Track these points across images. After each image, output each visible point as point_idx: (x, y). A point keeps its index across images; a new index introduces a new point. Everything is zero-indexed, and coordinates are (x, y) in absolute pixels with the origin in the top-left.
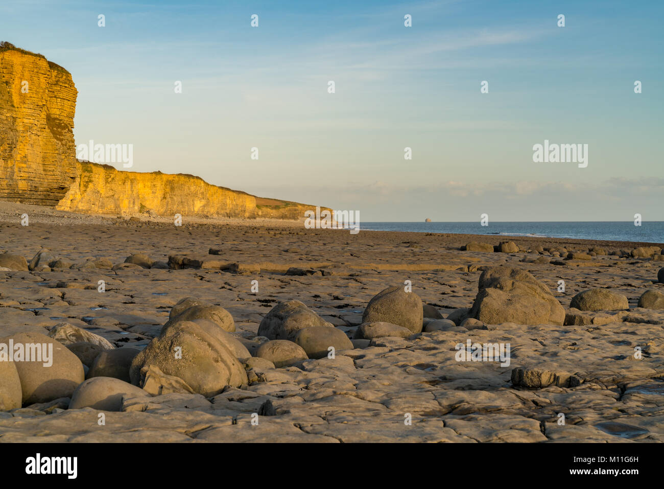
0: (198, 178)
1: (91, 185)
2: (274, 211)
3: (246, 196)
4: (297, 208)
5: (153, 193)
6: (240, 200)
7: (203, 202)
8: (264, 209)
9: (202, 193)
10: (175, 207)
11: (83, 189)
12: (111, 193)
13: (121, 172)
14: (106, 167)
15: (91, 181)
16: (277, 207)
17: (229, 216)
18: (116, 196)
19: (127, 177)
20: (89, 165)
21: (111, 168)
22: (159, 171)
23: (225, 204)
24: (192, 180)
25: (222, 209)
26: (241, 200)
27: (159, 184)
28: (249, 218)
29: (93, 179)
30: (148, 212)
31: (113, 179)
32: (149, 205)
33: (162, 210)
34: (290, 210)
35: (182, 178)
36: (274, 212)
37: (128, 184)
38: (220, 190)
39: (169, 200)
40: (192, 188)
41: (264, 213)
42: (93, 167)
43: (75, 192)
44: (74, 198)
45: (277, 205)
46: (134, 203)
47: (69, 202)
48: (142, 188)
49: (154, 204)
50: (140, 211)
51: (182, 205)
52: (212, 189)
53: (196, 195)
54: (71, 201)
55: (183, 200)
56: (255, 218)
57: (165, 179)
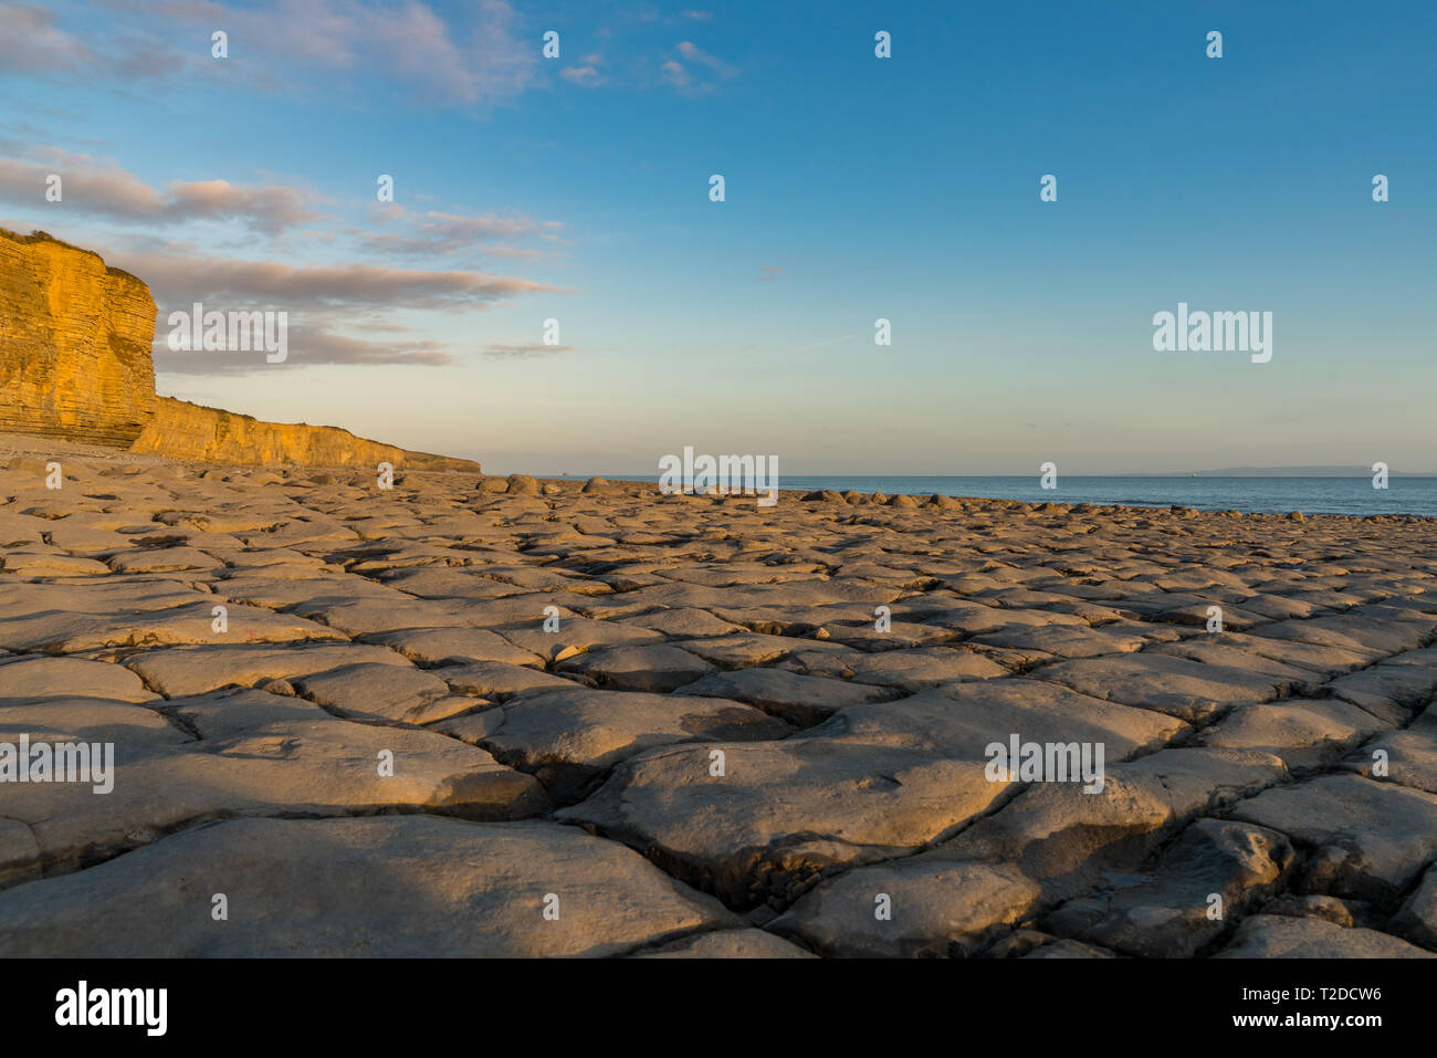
0: (344, 430)
1: (228, 435)
2: (422, 463)
3: (395, 449)
4: (444, 461)
5: (297, 444)
6: (387, 452)
7: (350, 454)
8: (413, 462)
9: (349, 445)
10: (320, 459)
11: (219, 438)
12: (251, 444)
13: (263, 423)
14: (247, 418)
15: (228, 431)
16: (425, 461)
18: (257, 447)
19: (270, 429)
20: (226, 415)
21: (251, 418)
22: (304, 423)
23: (372, 457)
24: (339, 432)
25: (370, 461)
27: (303, 436)
29: (231, 429)
30: (292, 463)
31: (254, 430)
32: (293, 456)
33: (307, 461)
34: (437, 463)
35: (328, 431)
36: (422, 465)
37: (271, 434)
38: (369, 443)
39: (314, 451)
40: (339, 440)
41: (412, 465)
42: (231, 417)
43: (211, 441)
44: (210, 447)
45: (425, 458)
46: (277, 454)
47: (204, 452)
48: (286, 440)
49: (299, 455)
50: (284, 462)
51: (329, 457)
52: (359, 441)
53: (342, 447)
54: (207, 451)
55: (329, 452)
56: (402, 470)
57: (310, 431)
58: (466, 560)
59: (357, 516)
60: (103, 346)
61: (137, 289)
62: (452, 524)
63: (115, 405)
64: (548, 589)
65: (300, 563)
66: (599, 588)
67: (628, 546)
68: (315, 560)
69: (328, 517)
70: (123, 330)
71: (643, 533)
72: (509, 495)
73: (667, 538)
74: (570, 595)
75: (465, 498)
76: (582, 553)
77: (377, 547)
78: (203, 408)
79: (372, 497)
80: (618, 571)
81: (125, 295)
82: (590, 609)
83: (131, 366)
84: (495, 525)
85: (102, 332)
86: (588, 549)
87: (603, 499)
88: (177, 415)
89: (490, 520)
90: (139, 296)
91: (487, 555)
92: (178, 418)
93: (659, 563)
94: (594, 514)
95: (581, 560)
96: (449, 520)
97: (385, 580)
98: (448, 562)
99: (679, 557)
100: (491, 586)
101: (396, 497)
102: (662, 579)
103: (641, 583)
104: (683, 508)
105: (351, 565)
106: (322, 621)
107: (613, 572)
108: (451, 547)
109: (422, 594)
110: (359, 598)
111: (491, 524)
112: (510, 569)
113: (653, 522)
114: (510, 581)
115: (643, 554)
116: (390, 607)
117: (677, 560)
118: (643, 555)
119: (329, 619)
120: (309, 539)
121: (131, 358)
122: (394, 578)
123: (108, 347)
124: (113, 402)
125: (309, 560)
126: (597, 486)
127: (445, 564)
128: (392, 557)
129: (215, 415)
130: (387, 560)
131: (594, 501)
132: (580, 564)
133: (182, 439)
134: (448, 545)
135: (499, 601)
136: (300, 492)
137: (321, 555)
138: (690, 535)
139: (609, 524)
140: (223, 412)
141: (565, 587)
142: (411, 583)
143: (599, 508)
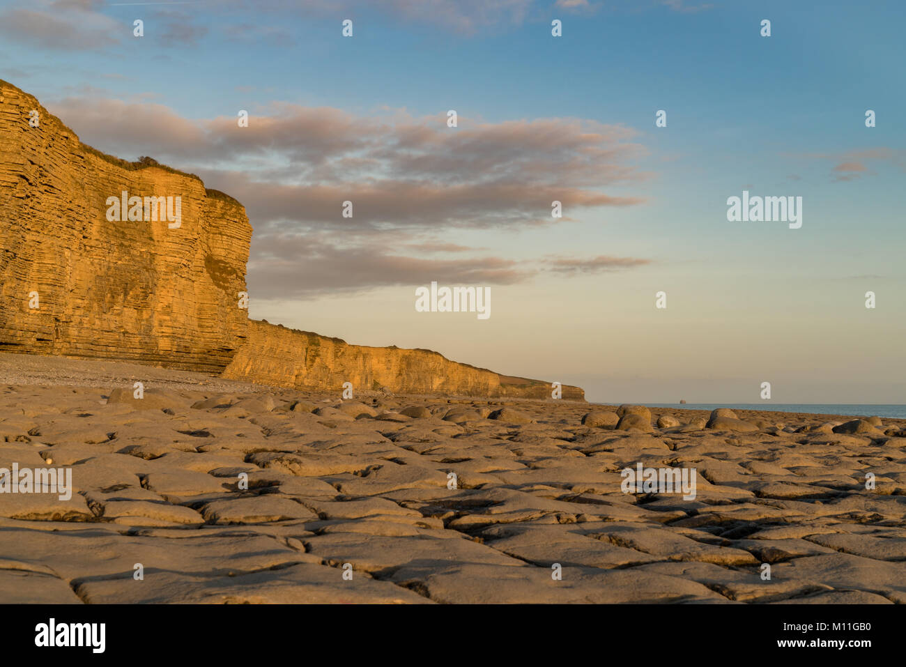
0: (436, 353)
1: (318, 360)
2: (520, 390)
3: (489, 373)
4: (544, 387)
5: (388, 369)
6: (482, 379)
7: (443, 380)
8: (509, 388)
9: (441, 370)
10: (412, 384)
11: (309, 363)
12: (340, 369)
13: (353, 346)
14: (337, 341)
15: (318, 355)
16: (523, 386)
17: (470, 394)
18: (346, 372)
19: (360, 352)
20: (316, 338)
21: (341, 341)
22: (395, 346)
23: (466, 382)
24: (430, 356)
25: (463, 387)
26: (483, 377)
27: (394, 360)
28: (492, 397)
29: (321, 353)
30: (381, 389)
31: (343, 353)
32: (383, 381)
33: (398, 388)
34: (537, 389)
35: (420, 354)
36: (519, 391)
37: (361, 359)
38: (461, 367)
39: (405, 376)
40: (431, 365)
41: (509, 392)
42: (321, 340)
43: (300, 367)
44: (300, 373)
45: (523, 383)
46: (366, 379)
47: (294, 378)
48: (376, 364)
49: (389, 380)
50: (373, 389)
51: (420, 382)
52: (452, 365)
53: (434, 371)
54: (296, 376)
55: (420, 377)
56: (498, 397)
57: (400, 354)
58: (578, 516)
59: (454, 457)
60: (200, 269)
61: (234, 210)
62: (559, 468)
63: (209, 330)
64: (677, 557)
65: (396, 516)
66: (740, 557)
67: (770, 501)
68: (413, 512)
69: (424, 458)
70: (219, 253)
71: (787, 483)
72: (622, 432)
73: (817, 490)
74: (705, 566)
75: (571, 436)
76: (716, 509)
77: (477, 497)
78: (294, 331)
79: (469, 434)
80: (761, 534)
81: (222, 217)
82: (732, 587)
83: (226, 288)
84: (608, 470)
85: (200, 255)
86: (720, 503)
87: (733, 437)
88: (268, 338)
89: (602, 464)
90: (236, 217)
91: (602, 509)
92: (269, 342)
93: (812, 525)
94: (723, 457)
95: (714, 518)
96: (556, 463)
97: (488, 539)
98: (558, 518)
99: (836, 517)
100: (609, 551)
101: (495, 434)
102: (818, 548)
103: (792, 552)
104: (834, 450)
105: (450, 519)
106: (422, 591)
107: (755, 535)
108: (559, 499)
109: (530, 558)
110: (462, 563)
111: (602, 469)
112: (630, 529)
113: (798, 468)
114: (630, 544)
115: (792, 511)
116: (497, 576)
117: (833, 521)
118: (789, 513)
119: (430, 589)
120: (407, 486)
121: (225, 280)
122: (498, 537)
123: (205, 270)
124: (207, 327)
125: (404, 512)
126: (726, 421)
127: (555, 521)
128: (495, 510)
129: (305, 338)
130: (490, 513)
131: (722, 440)
132: (713, 523)
133: (272, 365)
134: (557, 495)
135: (621, 573)
136: (393, 428)
137: (418, 506)
138: (847, 487)
139: (744, 471)
140: (312, 335)
141: (699, 555)
142: (517, 545)
143: (729, 450)
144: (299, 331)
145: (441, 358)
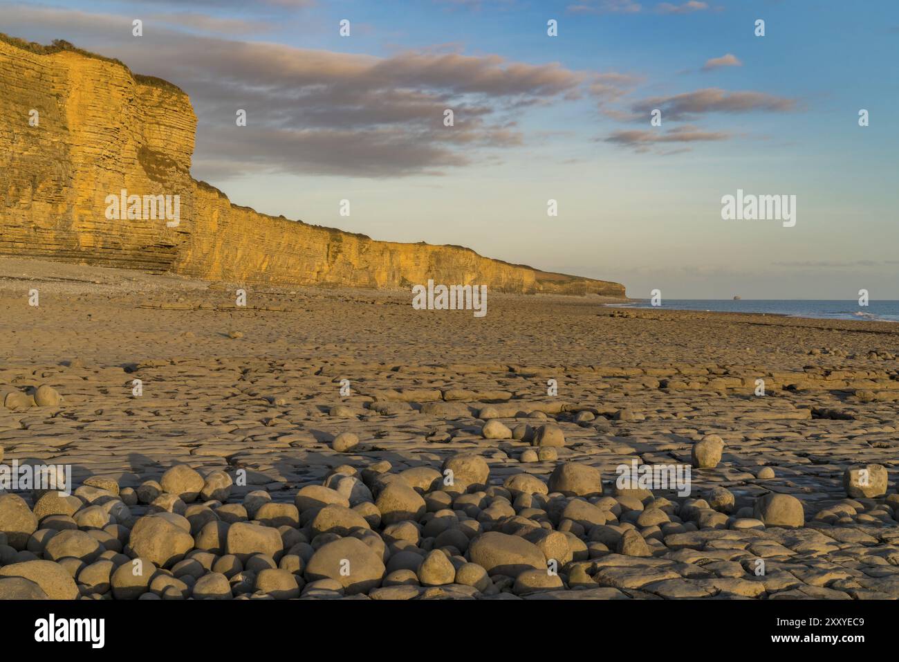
0: (468, 249)
1: (340, 256)
2: (558, 286)
3: (523, 270)
4: (583, 283)
5: (416, 265)
6: (517, 274)
7: (475, 276)
8: (546, 284)
9: (474, 266)
10: (442, 280)
11: (331, 259)
12: (365, 265)
13: (379, 242)
14: (362, 237)
15: (340, 251)
16: (561, 282)
17: (504, 291)
18: (371, 268)
19: (387, 248)
20: (339, 234)
21: (365, 237)
22: (424, 242)
23: (498, 279)
24: (461, 252)
25: (496, 283)
26: (518, 274)
27: (422, 256)
28: (527, 293)
29: (343, 249)
30: (410, 286)
31: (367, 249)
32: (411, 278)
34: (576, 285)
35: (450, 250)
36: (557, 288)
37: (387, 255)
38: (494, 263)
39: (435, 273)
40: (462, 261)
41: (546, 289)
42: (343, 236)
43: (322, 263)
44: (321, 268)
45: (560, 279)
46: (394, 276)
47: (315, 274)
48: (403, 260)
49: (417, 276)
50: (401, 285)
51: (450, 279)
52: (484, 261)
53: (465, 268)
54: (318, 272)
55: (451, 273)
56: (534, 294)
57: (430, 250)
78: (315, 227)
88: (286, 235)
92: (286, 238)
129: (327, 234)
133: (291, 261)
140: (335, 231)
144: (320, 227)
145: (473, 254)
